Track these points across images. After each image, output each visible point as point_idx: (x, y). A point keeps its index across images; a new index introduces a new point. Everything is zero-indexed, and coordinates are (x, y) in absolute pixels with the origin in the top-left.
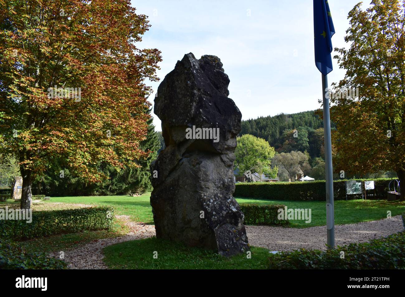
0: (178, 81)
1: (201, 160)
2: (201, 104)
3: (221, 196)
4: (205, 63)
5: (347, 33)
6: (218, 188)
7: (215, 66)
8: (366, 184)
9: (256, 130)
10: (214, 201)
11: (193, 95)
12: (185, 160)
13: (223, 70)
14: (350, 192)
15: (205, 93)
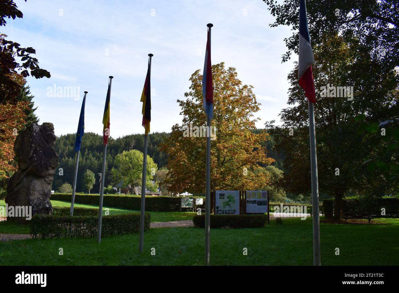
0: (26, 137)
1: (33, 180)
2: (35, 152)
3: (42, 199)
4: (43, 128)
5: (190, 89)
6: (41, 194)
7: (48, 130)
8: (197, 200)
9: (150, 145)
10: (37, 201)
11: (31, 147)
12: (25, 179)
13: (54, 132)
14: (183, 206)
15: (39, 145)
